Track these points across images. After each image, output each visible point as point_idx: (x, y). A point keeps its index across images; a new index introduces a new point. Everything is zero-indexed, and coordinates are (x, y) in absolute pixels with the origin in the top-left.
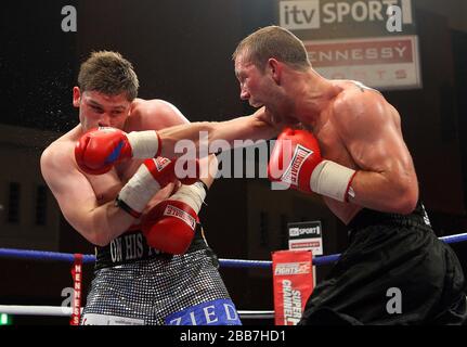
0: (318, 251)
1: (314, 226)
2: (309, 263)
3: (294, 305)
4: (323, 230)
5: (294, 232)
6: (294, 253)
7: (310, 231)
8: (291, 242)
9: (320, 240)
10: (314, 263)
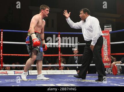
0: (111, 31)
1: (110, 25)
2: (109, 33)
3: (105, 42)
4: (112, 26)
5: (105, 27)
6: (105, 31)
7: (109, 26)
8: (105, 29)
9: (111, 28)
10: (110, 33)
